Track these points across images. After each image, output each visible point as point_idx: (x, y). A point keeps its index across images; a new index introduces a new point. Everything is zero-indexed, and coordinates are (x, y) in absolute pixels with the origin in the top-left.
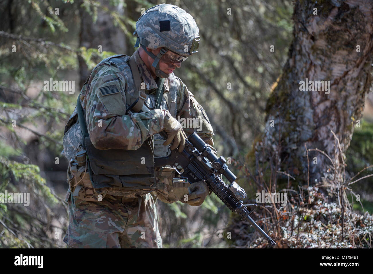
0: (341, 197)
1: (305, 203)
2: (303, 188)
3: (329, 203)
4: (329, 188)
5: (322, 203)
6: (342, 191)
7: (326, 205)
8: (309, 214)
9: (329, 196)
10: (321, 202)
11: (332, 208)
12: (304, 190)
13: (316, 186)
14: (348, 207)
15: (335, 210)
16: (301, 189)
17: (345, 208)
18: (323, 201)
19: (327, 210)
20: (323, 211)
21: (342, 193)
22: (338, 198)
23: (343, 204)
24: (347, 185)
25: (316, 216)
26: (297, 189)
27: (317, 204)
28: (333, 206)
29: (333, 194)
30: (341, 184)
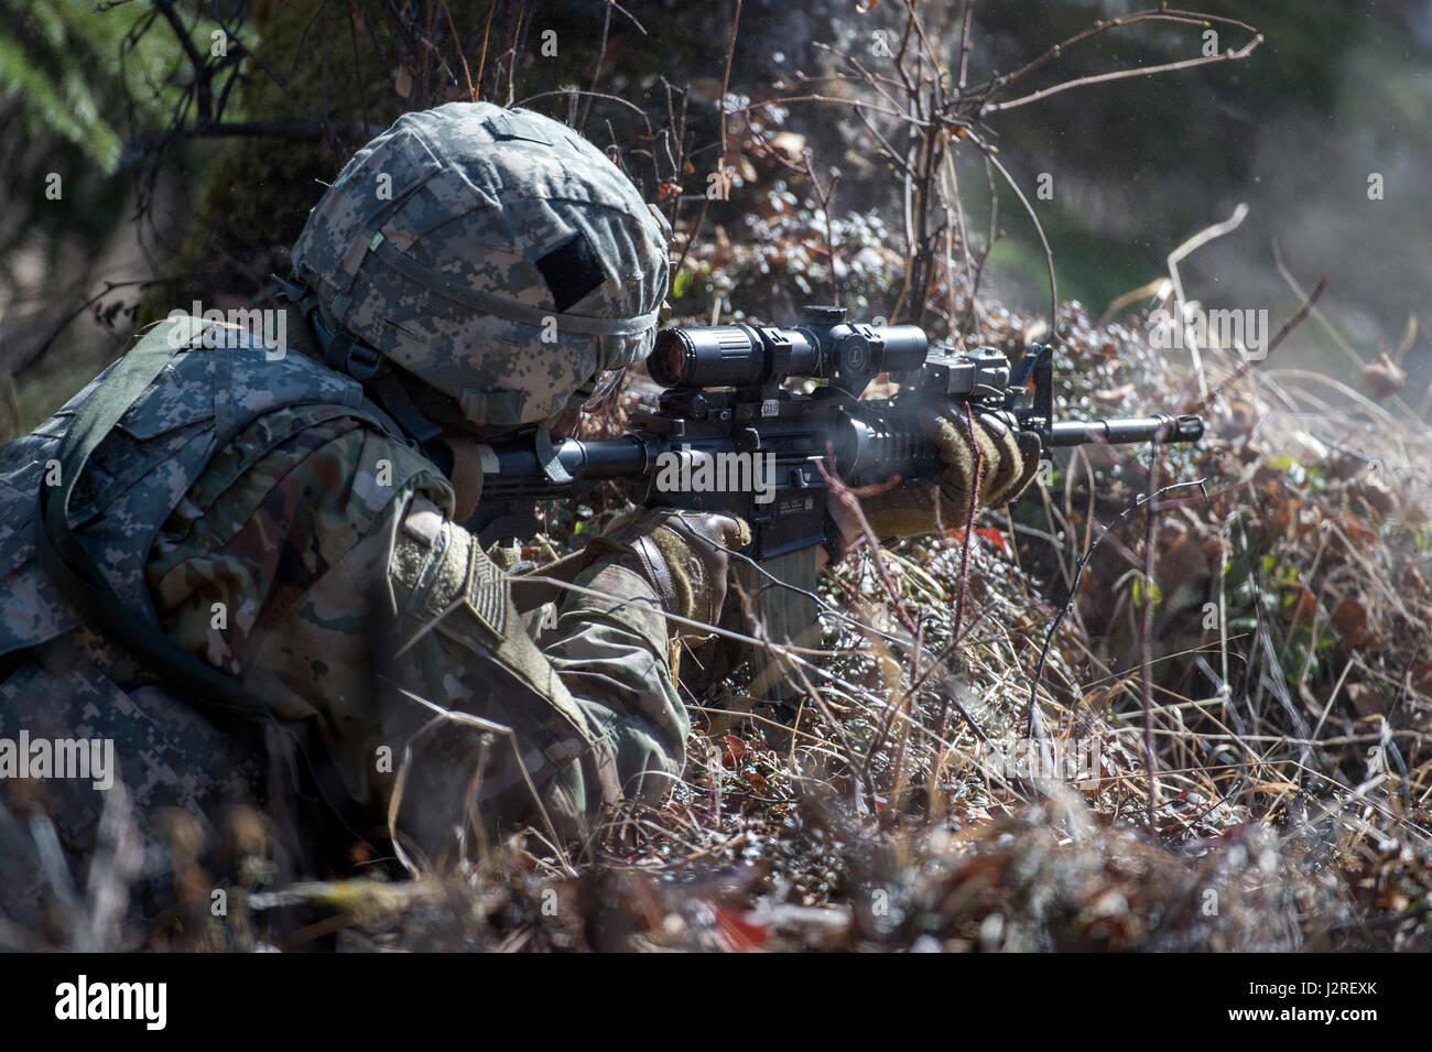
0: (925, 184)
1: (687, 191)
2: (694, 93)
3: (841, 213)
4: (857, 116)
5: (800, 206)
6: (936, 149)
7: (819, 222)
8: (705, 266)
9: (850, 168)
10: (791, 198)
11: (853, 247)
12: (693, 108)
13: (772, 95)
14: (957, 256)
15: (872, 259)
16: (677, 99)
17: (938, 258)
18: (802, 191)
19: (822, 258)
20: (796, 256)
21: (935, 160)
22: (901, 186)
23: (929, 230)
24: (975, 117)
25: (751, 281)
26: (656, 99)
27: (766, 211)
28: (867, 238)
29: (876, 159)
30: (933, 106)
